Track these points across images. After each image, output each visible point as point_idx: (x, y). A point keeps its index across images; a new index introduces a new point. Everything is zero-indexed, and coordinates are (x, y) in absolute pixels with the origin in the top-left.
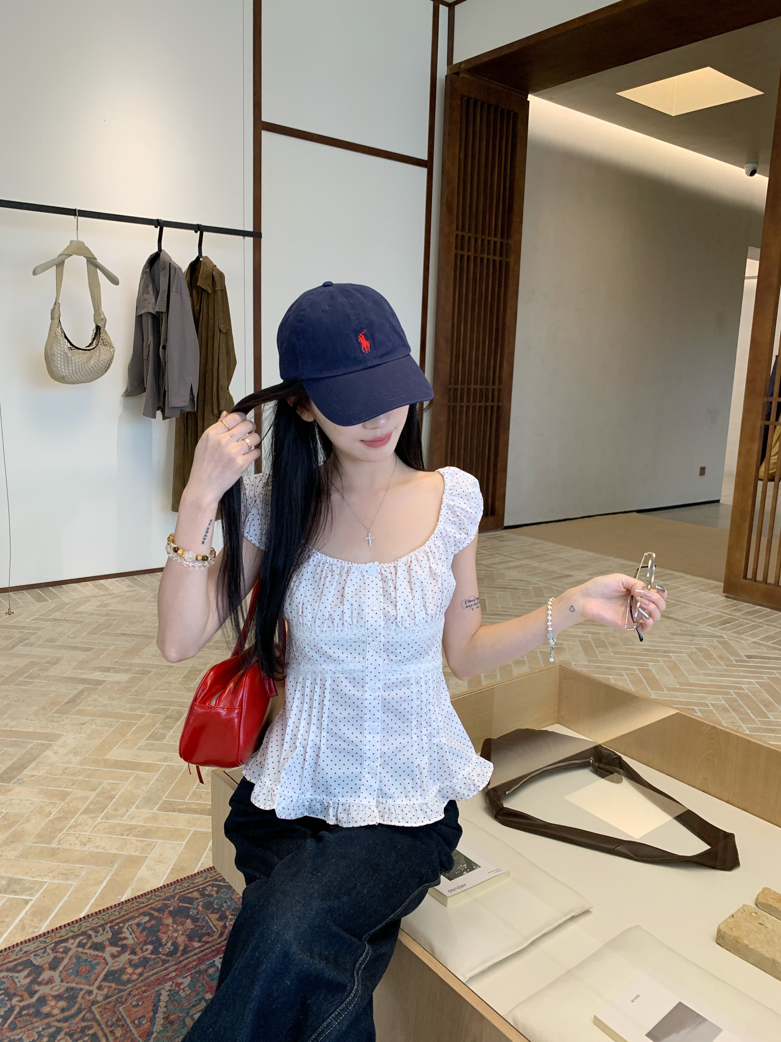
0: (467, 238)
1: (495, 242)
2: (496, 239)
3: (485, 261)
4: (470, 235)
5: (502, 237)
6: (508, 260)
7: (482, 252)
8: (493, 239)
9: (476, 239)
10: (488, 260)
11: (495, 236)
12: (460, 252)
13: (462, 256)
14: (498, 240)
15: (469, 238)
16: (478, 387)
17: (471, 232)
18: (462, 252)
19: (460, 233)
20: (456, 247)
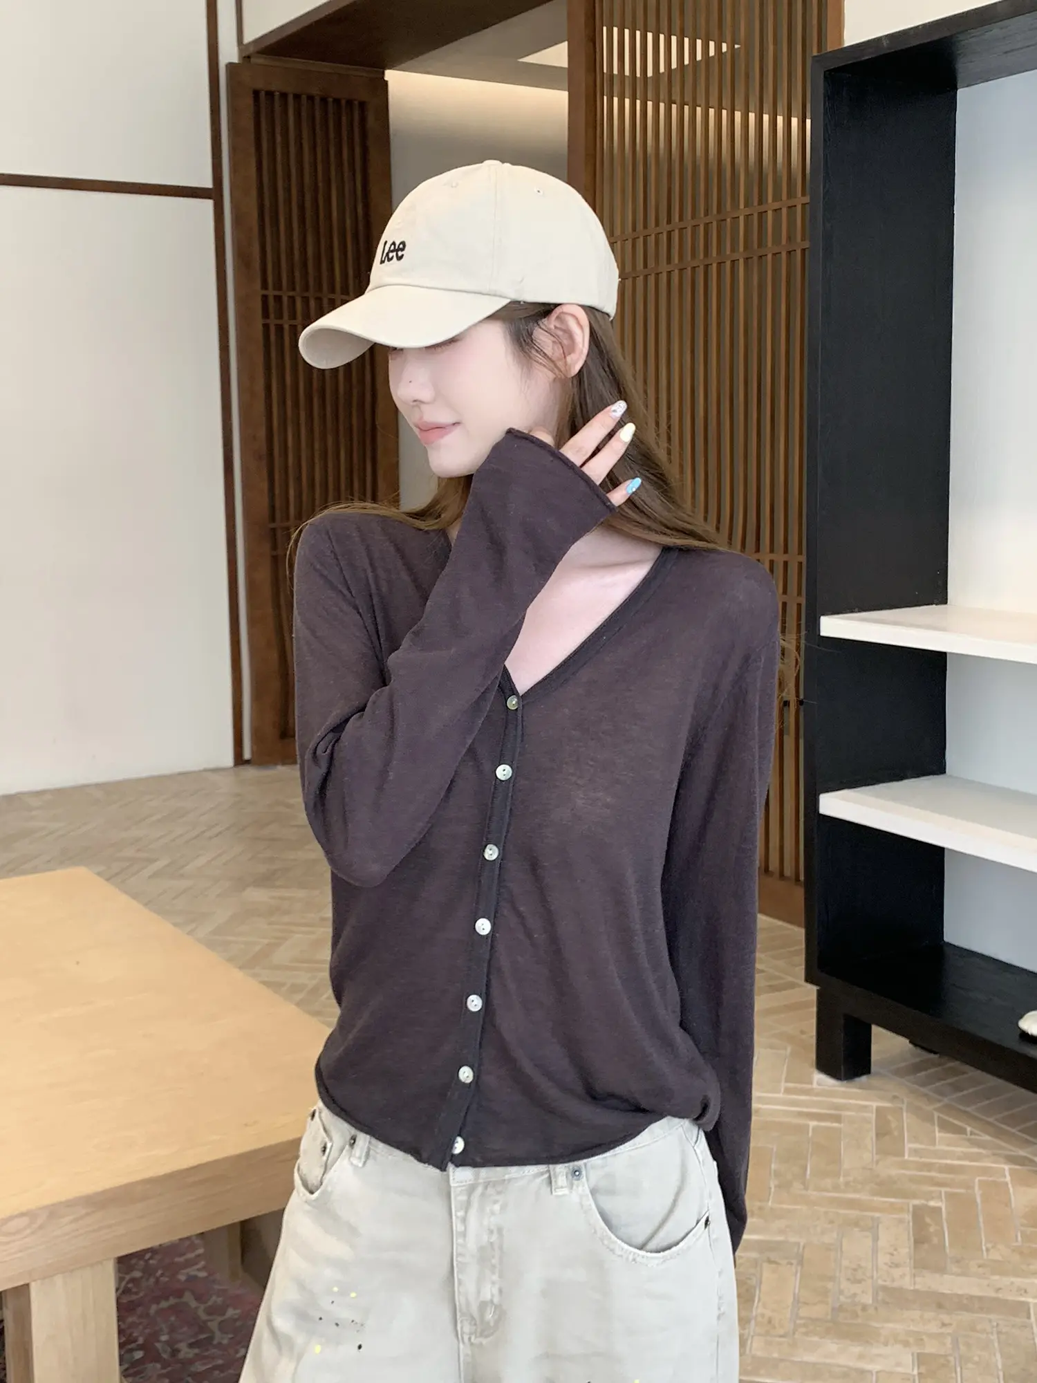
0: (285, 299)
4: (291, 294)
12: (272, 322)
15: (292, 299)
17: (294, 289)
18: (279, 322)
19: (271, 293)
20: (266, 314)
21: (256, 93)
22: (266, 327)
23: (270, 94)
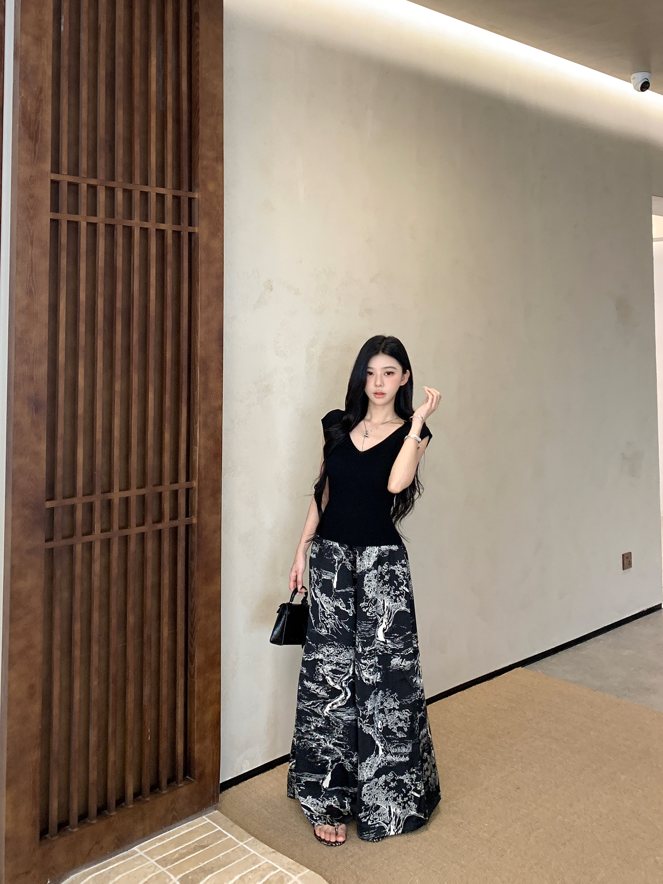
0: (83, 188)
1: (161, 197)
2: (161, 191)
3: (137, 233)
4: (93, 182)
5: (178, 186)
6: (196, 230)
7: (128, 215)
8: (153, 190)
9: (111, 191)
10: (145, 231)
12: (66, 217)
13: (74, 226)
14: (168, 192)
15: (92, 188)
16: (134, 493)
17: (95, 177)
18: (73, 218)
19: (65, 178)
20: (55, 207)
22: (55, 223)
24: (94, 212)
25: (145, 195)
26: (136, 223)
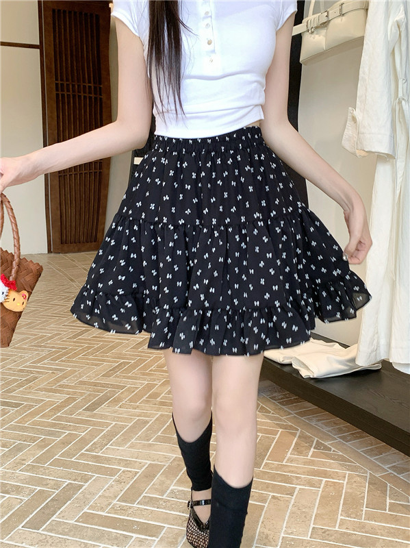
0: (65, 85)
1: (90, 87)
2: (90, 85)
5: (94, 83)
7: (79, 92)
8: (87, 85)
9: (73, 86)
10: (85, 97)
11: (89, 82)
12: (60, 93)
13: (63, 95)
14: (92, 85)
15: (68, 85)
17: (68, 82)
18: (63, 93)
19: (59, 82)
20: (57, 90)
21: (54, 11)
22: (57, 95)
23: (59, 11)
24: (68, 91)
25: (84, 87)
26: (82, 94)
